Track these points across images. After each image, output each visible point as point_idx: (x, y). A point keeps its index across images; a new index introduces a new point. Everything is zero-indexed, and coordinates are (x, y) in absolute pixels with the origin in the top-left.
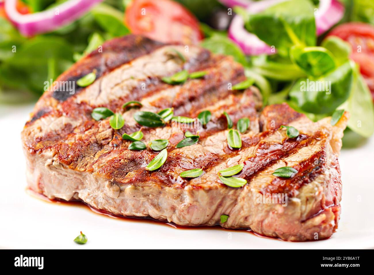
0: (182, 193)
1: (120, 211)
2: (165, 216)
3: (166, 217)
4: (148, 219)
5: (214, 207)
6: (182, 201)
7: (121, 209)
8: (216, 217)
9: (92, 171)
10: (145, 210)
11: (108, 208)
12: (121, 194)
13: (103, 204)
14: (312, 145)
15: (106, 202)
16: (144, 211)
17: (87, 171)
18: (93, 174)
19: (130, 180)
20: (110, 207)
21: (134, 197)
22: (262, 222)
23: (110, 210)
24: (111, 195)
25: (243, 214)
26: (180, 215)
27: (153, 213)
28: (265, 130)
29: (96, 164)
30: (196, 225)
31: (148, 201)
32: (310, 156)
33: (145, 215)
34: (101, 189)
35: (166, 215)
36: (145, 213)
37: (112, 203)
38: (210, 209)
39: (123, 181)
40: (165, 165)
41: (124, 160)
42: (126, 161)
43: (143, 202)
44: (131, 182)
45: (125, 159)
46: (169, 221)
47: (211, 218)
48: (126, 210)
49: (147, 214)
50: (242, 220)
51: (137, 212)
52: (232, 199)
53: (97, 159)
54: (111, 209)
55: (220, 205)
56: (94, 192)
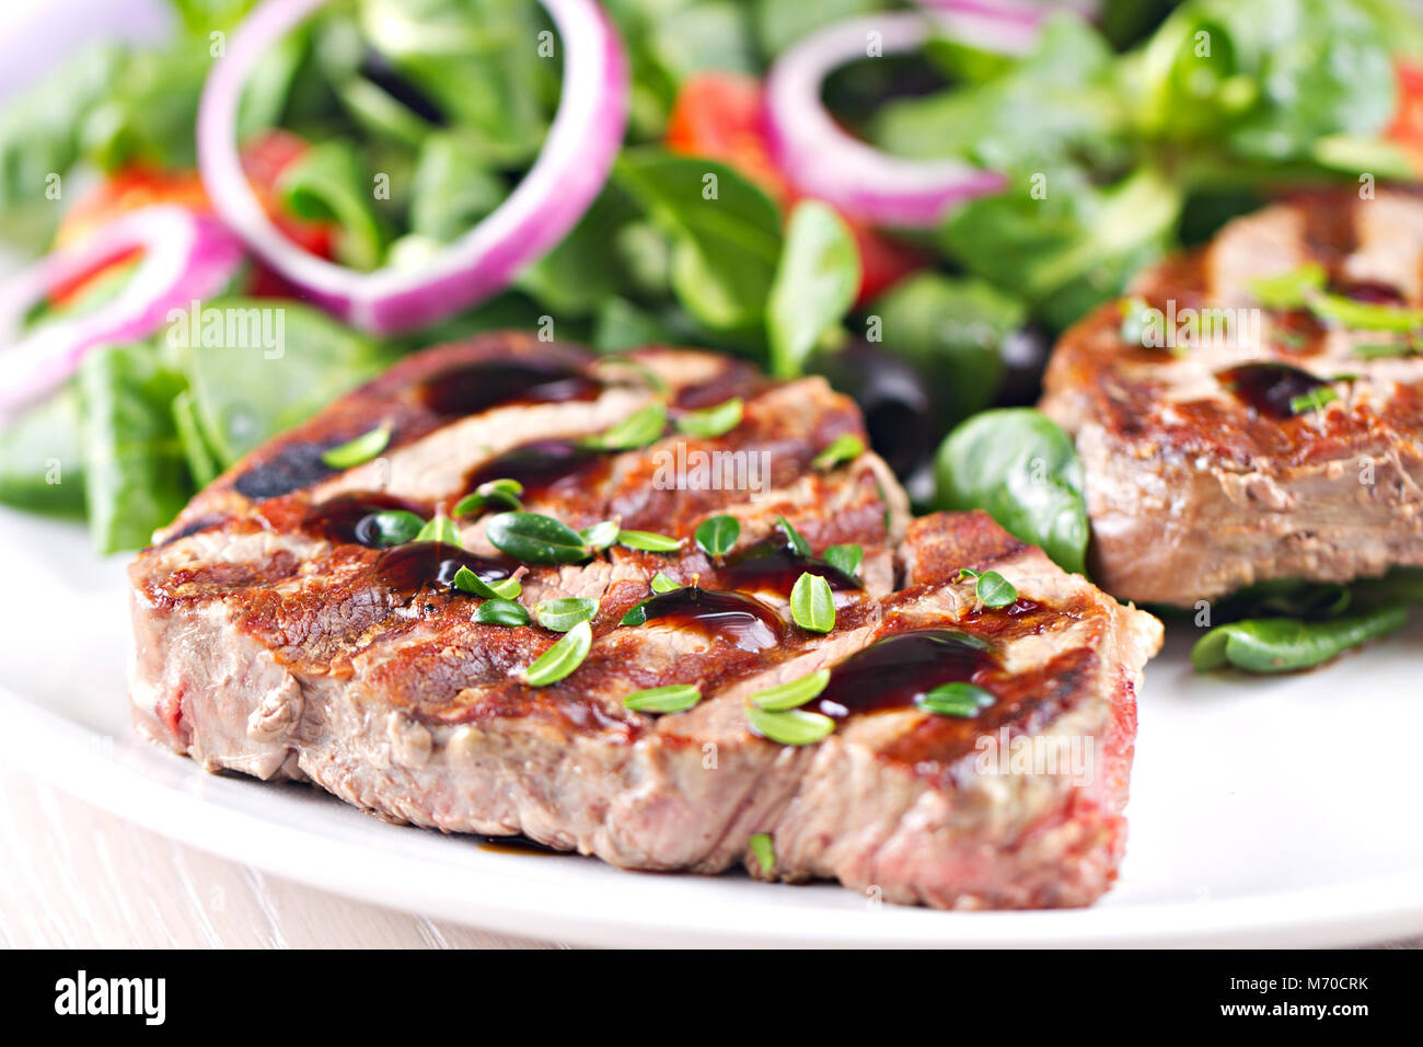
0: (629, 758)
1: (431, 814)
2: (569, 835)
3: (574, 838)
4: (517, 843)
5: (727, 809)
6: (628, 782)
7: (433, 809)
8: (732, 843)
9: (350, 677)
10: (511, 813)
11: (392, 802)
12: (437, 757)
13: (376, 790)
14: (1055, 629)
15: (388, 783)
16: (506, 815)
17: (332, 673)
18: (351, 686)
19: (468, 712)
20: (398, 799)
21: (478, 765)
22: (874, 849)
23: (399, 809)
24: (405, 756)
25: (819, 825)
26: (618, 831)
27: (534, 822)
28: (909, 582)
29: (364, 657)
30: (668, 865)
31: (520, 781)
32: (1046, 662)
33: (509, 828)
34: (374, 735)
35: (575, 830)
36: (507, 821)
37: (407, 786)
38: (715, 812)
39: (443, 716)
40: (583, 671)
41: (454, 651)
42: (458, 653)
43: (506, 786)
44: (468, 719)
45: (458, 647)
46: (583, 849)
47: (716, 847)
48: (447, 810)
49: (516, 826)
50: (814, 847)
51: (482, 819)
52: (784, 783)
53: (367, 644)
54: (401, 806)
55: (748, 802)
56: (351, 748)
